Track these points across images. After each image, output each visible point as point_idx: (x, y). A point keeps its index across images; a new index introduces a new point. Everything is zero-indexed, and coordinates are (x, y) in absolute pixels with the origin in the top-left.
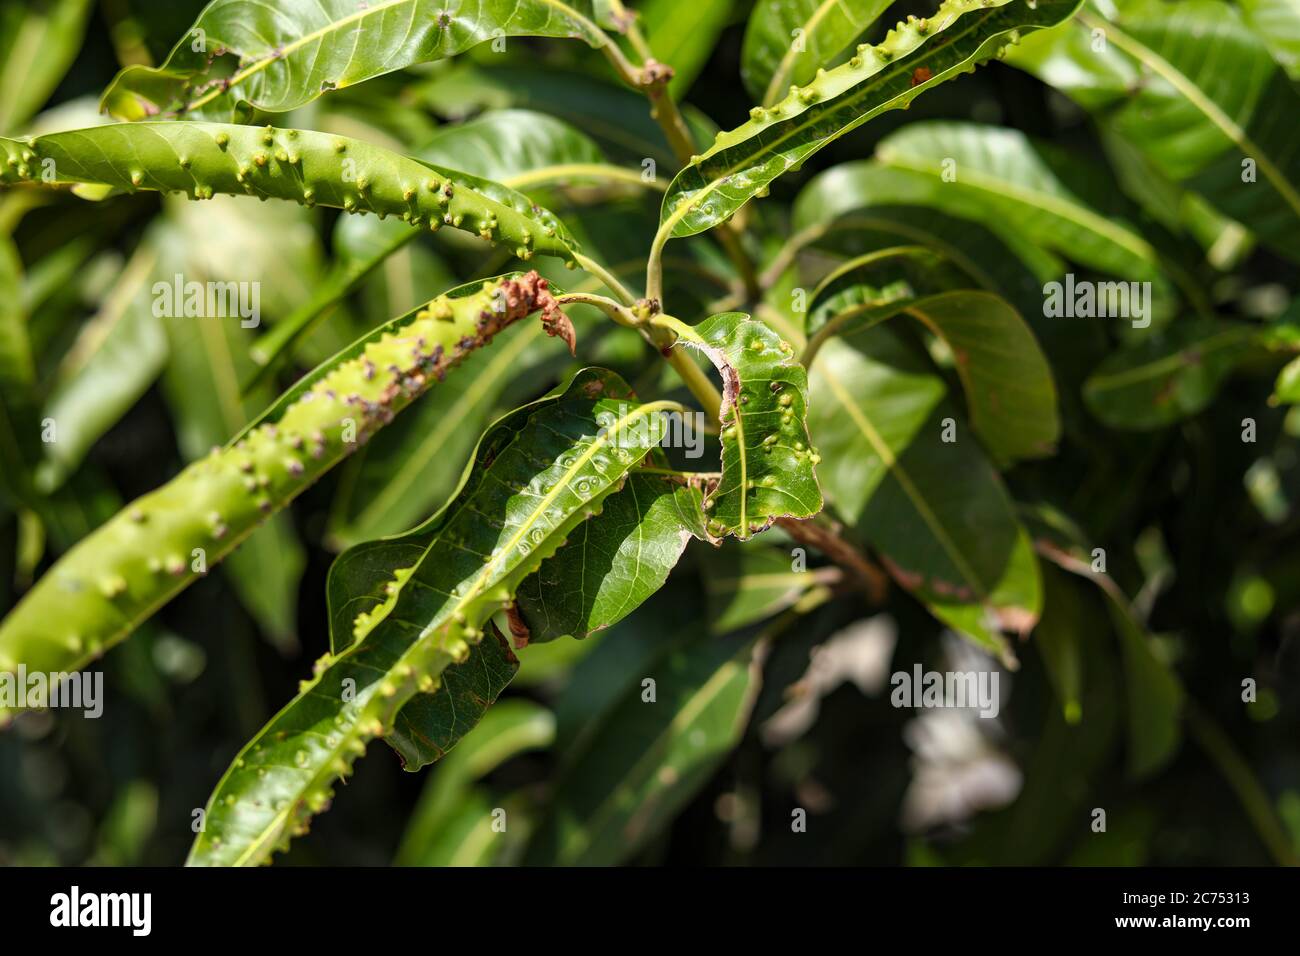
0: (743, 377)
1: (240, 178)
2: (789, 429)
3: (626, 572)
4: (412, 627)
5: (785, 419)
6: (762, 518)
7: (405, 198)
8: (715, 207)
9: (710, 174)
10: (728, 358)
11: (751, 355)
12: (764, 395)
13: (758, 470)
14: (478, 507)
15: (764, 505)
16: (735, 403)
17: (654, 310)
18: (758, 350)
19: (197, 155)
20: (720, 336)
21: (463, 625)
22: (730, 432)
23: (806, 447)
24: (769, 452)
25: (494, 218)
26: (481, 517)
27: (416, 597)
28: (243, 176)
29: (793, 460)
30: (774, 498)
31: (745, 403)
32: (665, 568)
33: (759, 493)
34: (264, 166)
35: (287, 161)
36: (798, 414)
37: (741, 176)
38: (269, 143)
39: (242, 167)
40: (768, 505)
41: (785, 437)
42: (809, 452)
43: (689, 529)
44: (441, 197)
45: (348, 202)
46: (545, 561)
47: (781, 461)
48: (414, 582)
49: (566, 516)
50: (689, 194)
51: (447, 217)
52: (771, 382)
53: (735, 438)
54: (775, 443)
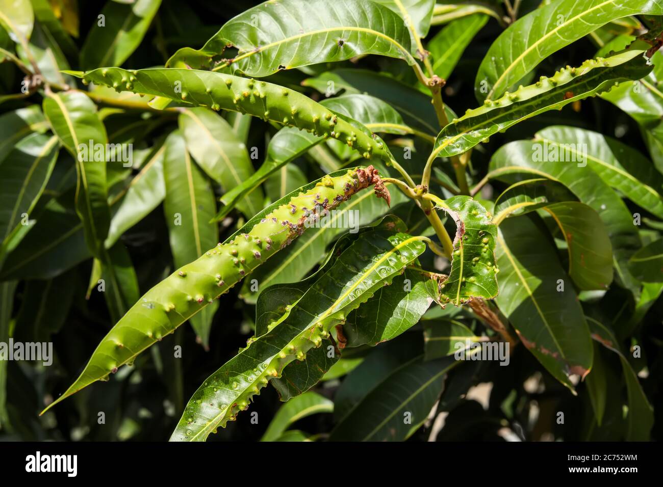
0: (466, 227)
1: (235, 102)
2: (486, 255)
3: (399, 315)
4: (294, 329)
5: (484, 250)
6: (467, 297)
7: (314, 121)
8: (461, 145)
9: (461, 129)
10: (459, 216)
11: (471, 217)
12: (476, 237)
13: (468, 273)
14: (332, 275)
15: (469, 291)
16: (461, 238)
17: (424, 191)
18: (475, 215)
19: (216, 88)
20: (457, 206)
21: (321, 329)
22: (457, 252)
23: (493, 264)
24: (474, 265)
25: (355, 136)
26: (333, 281)
27: (298, 314)
28: (237, 101)
29: (486, 270)
30: (474, 288)
31: (466, 239)
32: (419, 314)
33: (467, 285)
34: (247, 98)
35: (259, 96)
36: (491, 248)
37: (476, 132)
38: (251, 87)
39: (237, 97)
40: (470, 291)
41: (483, 259)
42: (494, 267)
43: (432, 297)
44: (331, 123)
45: (285, 120)
46: (362, 304)
47: (480, 270)
48: (297, 307)
49: (373, 284)
50: (450, 137)
51: (333, 133)
52: (480, 231)
53: (459, 256)
54: (478, 261)
